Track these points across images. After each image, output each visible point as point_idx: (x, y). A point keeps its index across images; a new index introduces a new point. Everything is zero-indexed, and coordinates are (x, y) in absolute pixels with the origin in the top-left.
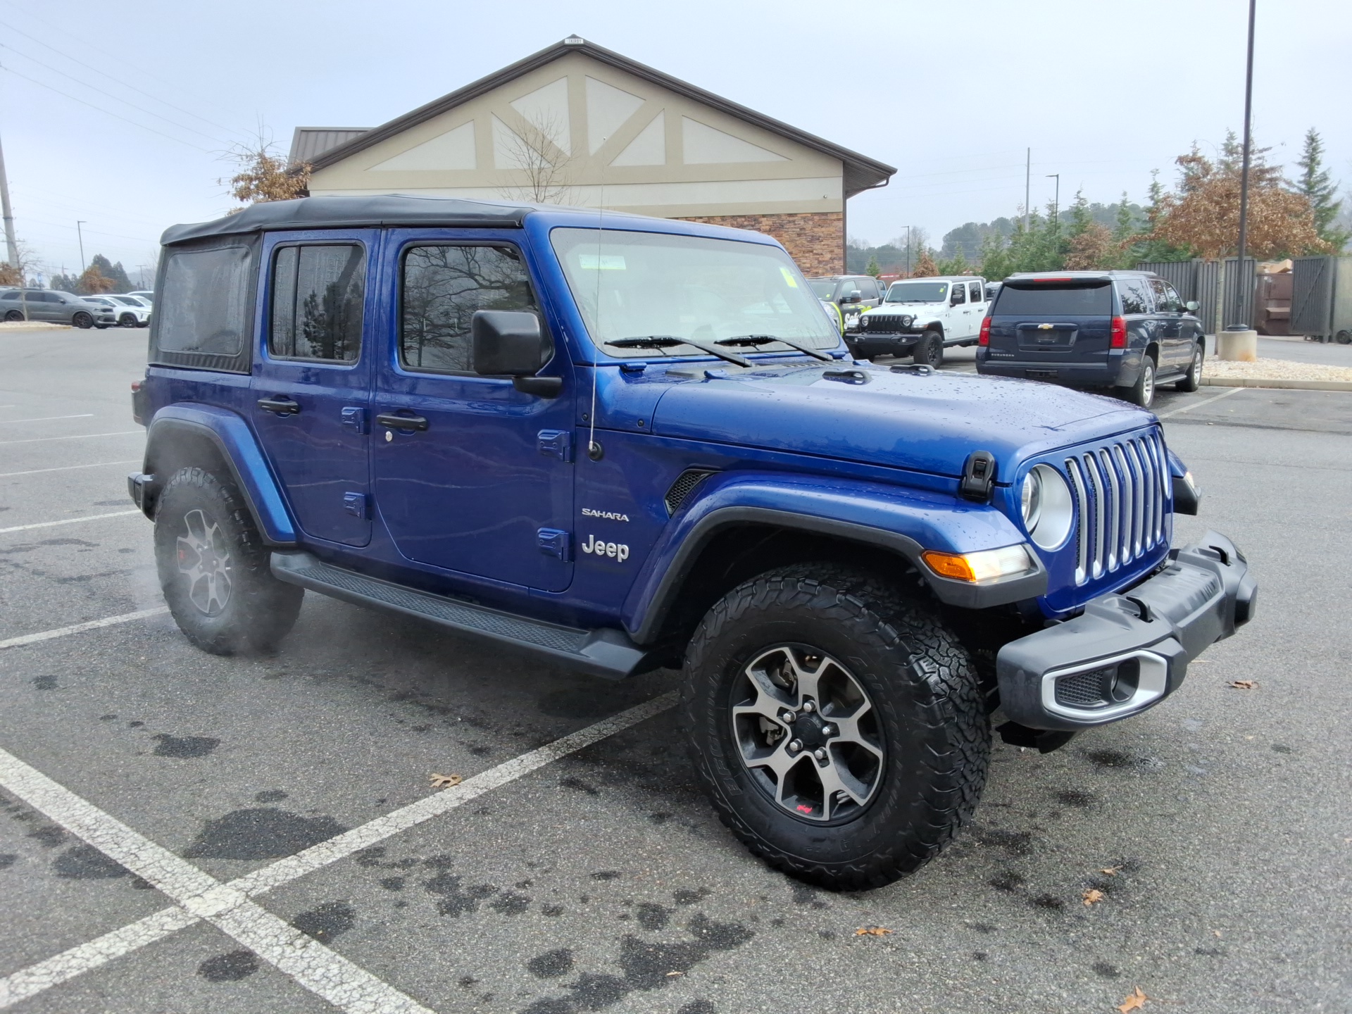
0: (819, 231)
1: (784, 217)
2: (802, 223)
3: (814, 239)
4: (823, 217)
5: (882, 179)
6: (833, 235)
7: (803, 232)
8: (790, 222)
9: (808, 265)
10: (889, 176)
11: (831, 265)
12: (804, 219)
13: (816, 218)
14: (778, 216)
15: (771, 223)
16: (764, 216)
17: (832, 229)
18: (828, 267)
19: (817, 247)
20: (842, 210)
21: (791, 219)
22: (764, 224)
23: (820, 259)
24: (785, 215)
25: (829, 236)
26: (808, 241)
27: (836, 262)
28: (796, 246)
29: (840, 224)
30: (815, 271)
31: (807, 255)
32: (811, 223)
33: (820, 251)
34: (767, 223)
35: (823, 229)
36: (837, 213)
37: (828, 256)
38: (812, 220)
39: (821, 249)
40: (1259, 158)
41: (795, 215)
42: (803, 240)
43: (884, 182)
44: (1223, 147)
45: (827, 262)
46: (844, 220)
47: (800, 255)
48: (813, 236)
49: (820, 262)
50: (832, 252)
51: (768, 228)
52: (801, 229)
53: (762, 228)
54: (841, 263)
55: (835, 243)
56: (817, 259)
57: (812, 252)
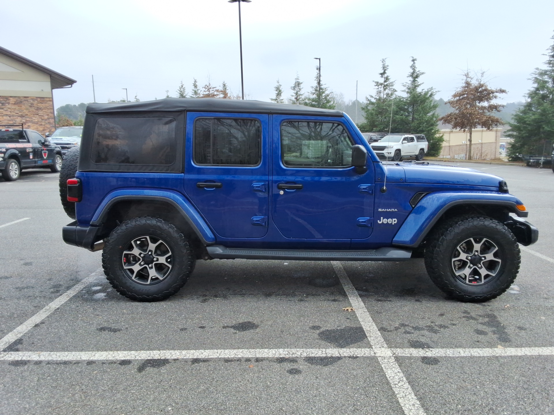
0: (40, 105)
1: (22, 98)
2: (32, 101)
3: (38, 109)
4: (42, 99)
5: (69, 84)
6: (48, 108)
7: (32, 105)
8: (25, 100)
9: (37, 121)
10: (73, 84)
11: (48, 121)
12: (33, 99)
13: (39, 99)
14: (19, 97)
15: (15, 100)
16: (11, 97)
17: (47, 105)
18: (47, 122)
19: (41, 113)
20: (51, 97)
21: (26, 99)
22: (11, 100)
23: (43, 118)
24: (22, 97)
25: (46, 108)
26: (35, 110)
27: (51, 120)
28: (29, 112)
29: (51, 103)
30: (40, 123)
31: (35, 116)
32: (36, 101)
33: (42, 115)
34: (13, 100)
35: (43, 105)
36: (49, 98)
37: (46, 117)
38: (36, 100)
39: (43, 113)
40: (213, 90)
41: (28, 97)
42: (33, 109)
43: (70, 86)
44: (193, 85)
45: (46, 120)
46: (52, 101)
47: (32, 116)
48: (38, 108)
49: (42, 120)
50: (48, 115)
51: (14, 102)
52: (31, 104)
53: (11, 102)
54: (53, 120)
55: (49, 111)
56: (41, 118)
57: (38, 114)
